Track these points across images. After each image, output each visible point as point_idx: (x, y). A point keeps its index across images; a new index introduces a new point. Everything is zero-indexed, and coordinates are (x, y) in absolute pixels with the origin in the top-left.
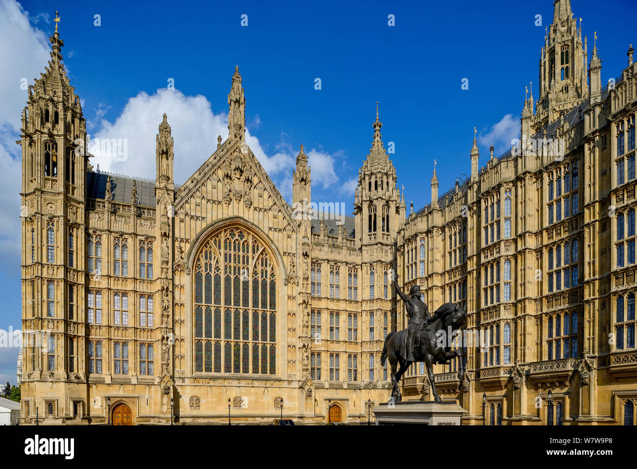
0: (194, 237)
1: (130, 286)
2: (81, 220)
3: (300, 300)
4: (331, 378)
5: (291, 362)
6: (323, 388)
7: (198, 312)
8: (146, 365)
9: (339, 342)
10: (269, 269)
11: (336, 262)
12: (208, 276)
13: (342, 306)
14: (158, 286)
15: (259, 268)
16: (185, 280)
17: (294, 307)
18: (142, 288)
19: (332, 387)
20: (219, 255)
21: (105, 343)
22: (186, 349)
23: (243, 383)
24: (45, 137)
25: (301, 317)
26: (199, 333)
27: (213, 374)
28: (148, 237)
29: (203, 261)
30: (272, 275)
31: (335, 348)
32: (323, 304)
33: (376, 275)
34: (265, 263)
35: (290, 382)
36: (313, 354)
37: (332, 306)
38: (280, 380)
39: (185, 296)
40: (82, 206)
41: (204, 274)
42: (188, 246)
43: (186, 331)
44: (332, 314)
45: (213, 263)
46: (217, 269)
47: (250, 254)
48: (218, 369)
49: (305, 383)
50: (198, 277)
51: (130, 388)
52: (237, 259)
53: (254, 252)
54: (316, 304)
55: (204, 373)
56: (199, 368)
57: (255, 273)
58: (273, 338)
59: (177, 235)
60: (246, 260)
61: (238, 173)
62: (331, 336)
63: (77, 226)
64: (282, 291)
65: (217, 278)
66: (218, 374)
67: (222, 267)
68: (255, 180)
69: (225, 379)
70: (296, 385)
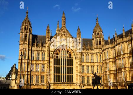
0: (54, 50)
1: (40, 62)
2: (31, 49)
3: (79, 63)
4: (87, 83)
5: (77, 79)
6: (85, 85)
7: (55, 67)
8: (43, 81)
9: (89, 73)
10: (71, 56)
11: (88, 53)
12: (57, 59)
13: (90, 64)
14: (46, 62)
15: (69, 56)
16: (52, 60)
17: (77, 65)
18: (42, 62)
19: (88, 85)
20: (60, 54)
21: (34, 76)
22: (52, 77)
23: (65, 84)
24: (25, 33)
25: (79, 68)
26: (55, 73)
27: (58, 82)
28: (44, 51)
29: (56, 56)
30: (72, 58)
31: (88, 75)
32: (85, 64)
33: (98, 56)
34: (70, 55)
35: (77, 84)
36: (82, 77)
37: (87, 64)
38: (74, 84)
39: (52, 64)
40: (31, 46)
41: (56, 58)
42: (53, 52)
43: (52, 72)
44: (87, 66)
45: (58, 56)
46: (59, 57)
47: (67, 53)
48: (59, 81)
49: (80, 84)
50: (55, 59)
51: (39, 86)
52: (64, 54)
53: (67, 52)
54: (83, 64)
55: (56, 82)
56: (55, 81)
57: (68, 57)
58: (72, 73)
59: (50, 50)
60: (66, 54)
61: (64, 35)
62: (87, 72)
63: (30, 50)
64: (74, 61)
65: (59, 59)
66: (59, 82)
67: (60, 57)
68: (68, 36)
69: (61, 83)
70: (78, 85)
